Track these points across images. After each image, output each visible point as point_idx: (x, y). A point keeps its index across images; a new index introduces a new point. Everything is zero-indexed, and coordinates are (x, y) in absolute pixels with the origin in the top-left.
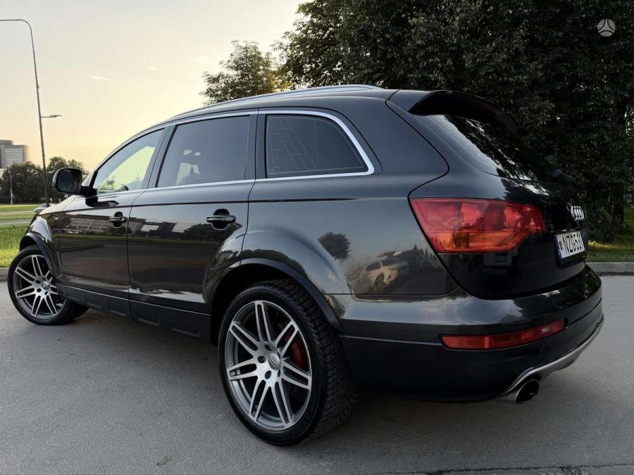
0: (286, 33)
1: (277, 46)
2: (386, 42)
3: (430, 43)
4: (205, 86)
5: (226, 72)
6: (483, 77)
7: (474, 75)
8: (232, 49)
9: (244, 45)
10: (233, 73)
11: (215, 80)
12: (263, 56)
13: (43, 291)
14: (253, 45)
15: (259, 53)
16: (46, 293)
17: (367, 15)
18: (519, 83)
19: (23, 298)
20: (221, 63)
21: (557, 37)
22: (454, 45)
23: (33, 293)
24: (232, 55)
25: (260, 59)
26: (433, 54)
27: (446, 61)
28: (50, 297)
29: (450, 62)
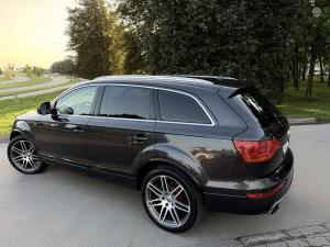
5: (79, 6)
7: (221, 25)
10: (83, 8)
13: (27, 158)
16: (29, 159)
19: (16, 162)
23: (22, 159)
28: (32, 161)
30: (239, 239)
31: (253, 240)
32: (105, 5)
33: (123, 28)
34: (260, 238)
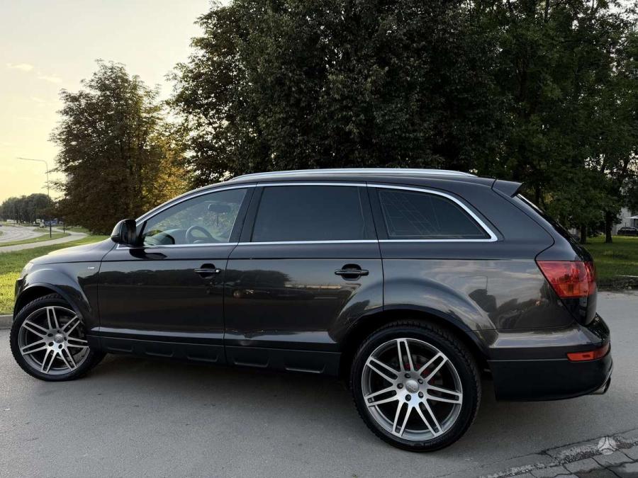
0: (178, 64)
1: (171, 77)
2: (300, 91)
3: (344, 97)
4: (62, 105)
5: (87, 91)
6: (390, 132)
8: (97, 68)
9: (109, 65)
10: (96, 93)
11: (74, 99)
12: (131, 79)
13: (56, 345)
14: (120, 66)
15: (125, 74)
16: (60, 347)
17: (282, 65)
18: (416, 139)
19: (29, 354)
20: (82, 81)
21: (440, 102)
22: (365, 102)
23: (44, 348)
24: (95, 74)
25: (127, 81)
26: (347, 108)
27: (359, 116)
28: (67, 351)
29: (362, 117)
30: (544, 453)
31: (567, 452)
32: (141, 92)
33: (187, 130)
34: (578, 450)
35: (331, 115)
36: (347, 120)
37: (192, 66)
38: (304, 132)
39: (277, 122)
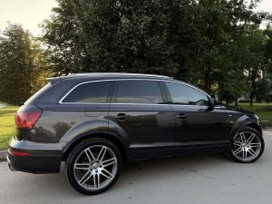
35: (123, 41)
36: (131, 44)
37: (52, 21)
38: (109, 50)
39: (95, 45)
